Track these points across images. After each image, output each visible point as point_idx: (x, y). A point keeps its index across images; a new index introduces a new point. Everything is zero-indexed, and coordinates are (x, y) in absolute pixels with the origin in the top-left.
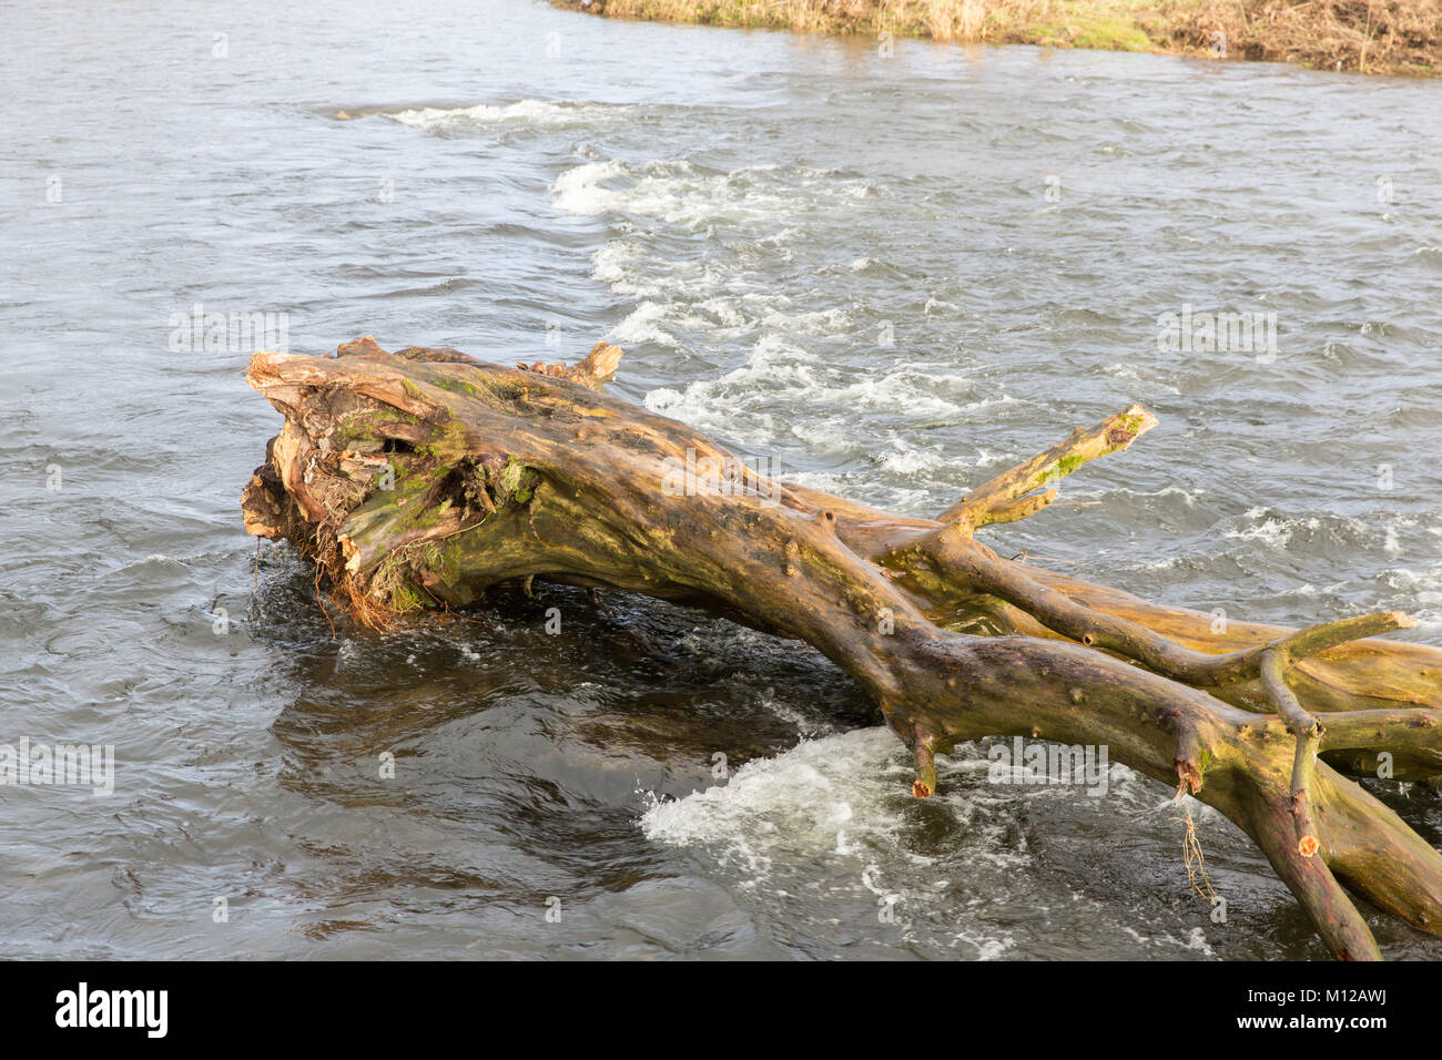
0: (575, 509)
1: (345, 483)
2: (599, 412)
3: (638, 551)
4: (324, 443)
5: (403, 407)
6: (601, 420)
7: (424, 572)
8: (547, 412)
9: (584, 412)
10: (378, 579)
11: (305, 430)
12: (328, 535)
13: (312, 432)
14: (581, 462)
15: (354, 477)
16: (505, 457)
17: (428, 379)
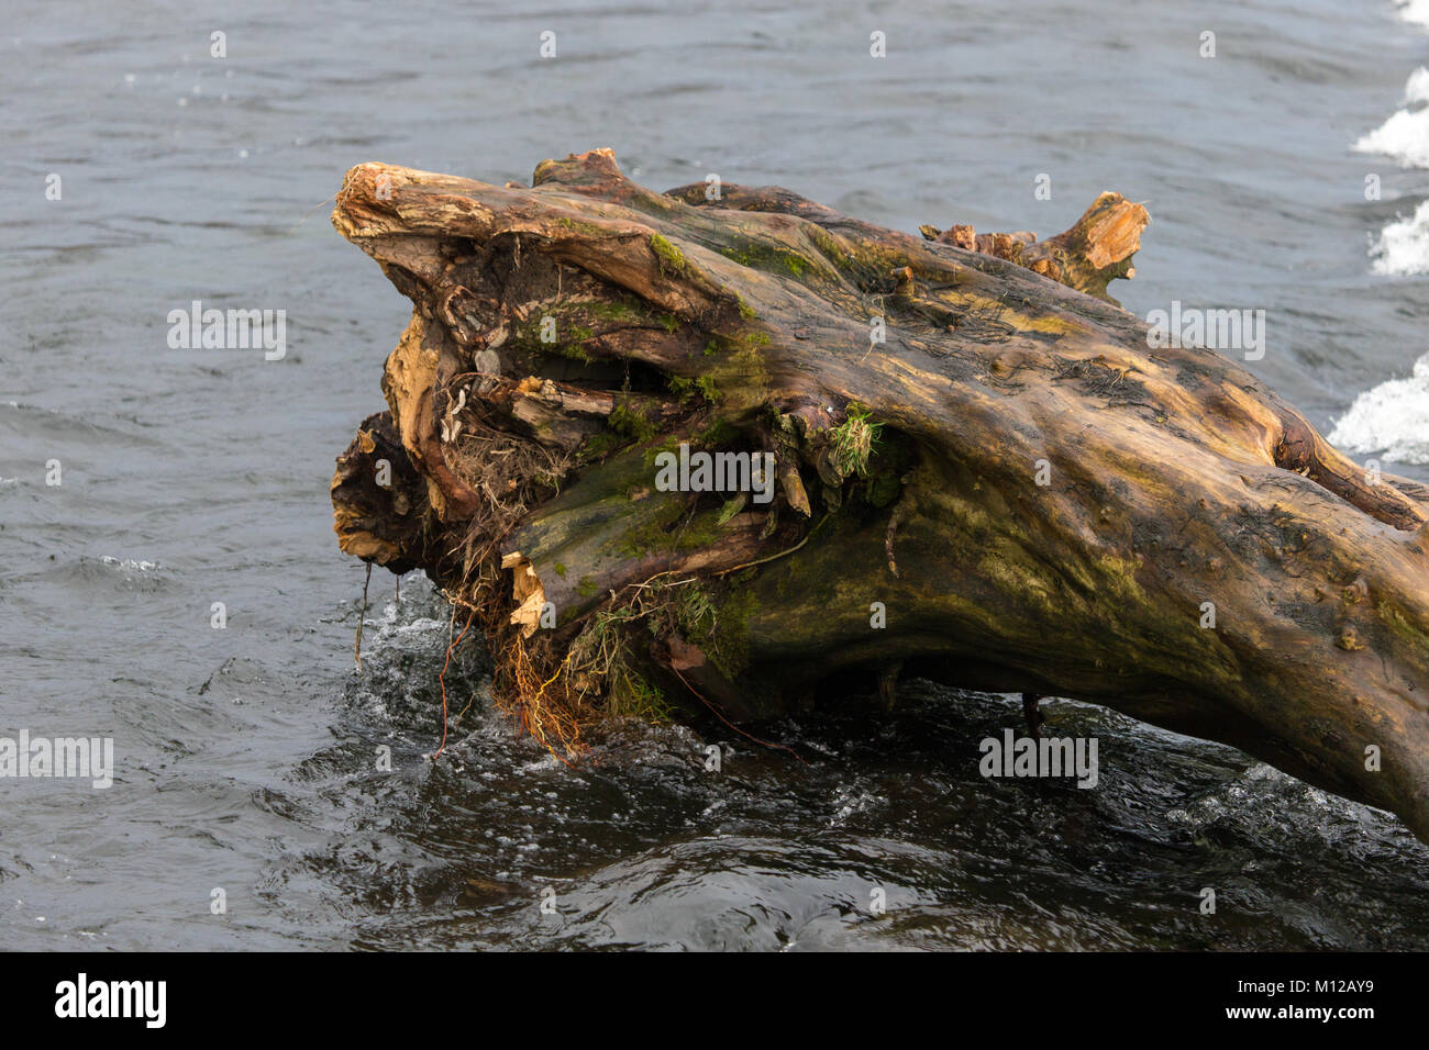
0: (976, 518)
1: (527, 447)
2: (1048, 325)
3: (1080, 604)
4: (488, 362)
5: (651, 294)
6: (1051, 339)
7: (675, 642)
8: (945, 321)
9: (1019, 322)
10: (577, 649)
11: (448, 330)
12: (484, 552)
13: (463, 335)
14: (986, 417)
15: (545, 435)
16: (841, 402)
17: (710, 241)
